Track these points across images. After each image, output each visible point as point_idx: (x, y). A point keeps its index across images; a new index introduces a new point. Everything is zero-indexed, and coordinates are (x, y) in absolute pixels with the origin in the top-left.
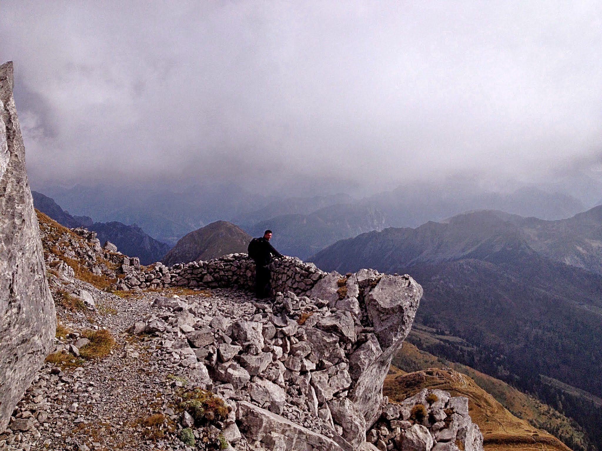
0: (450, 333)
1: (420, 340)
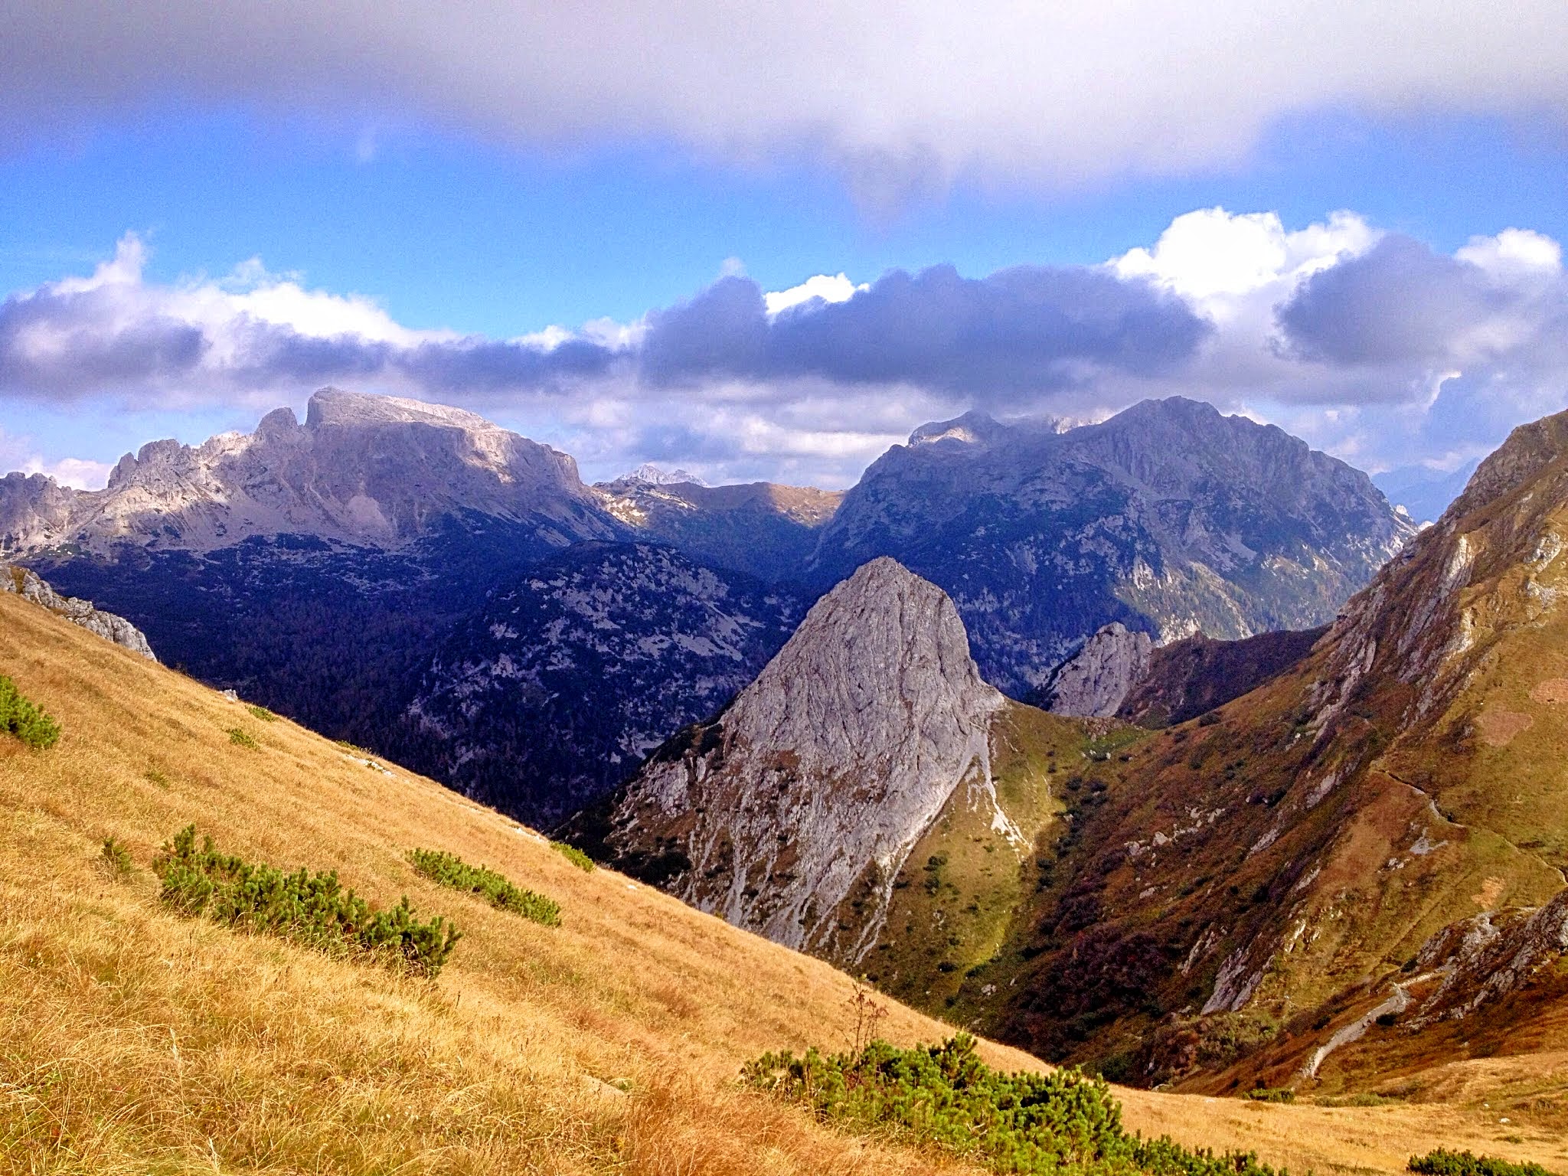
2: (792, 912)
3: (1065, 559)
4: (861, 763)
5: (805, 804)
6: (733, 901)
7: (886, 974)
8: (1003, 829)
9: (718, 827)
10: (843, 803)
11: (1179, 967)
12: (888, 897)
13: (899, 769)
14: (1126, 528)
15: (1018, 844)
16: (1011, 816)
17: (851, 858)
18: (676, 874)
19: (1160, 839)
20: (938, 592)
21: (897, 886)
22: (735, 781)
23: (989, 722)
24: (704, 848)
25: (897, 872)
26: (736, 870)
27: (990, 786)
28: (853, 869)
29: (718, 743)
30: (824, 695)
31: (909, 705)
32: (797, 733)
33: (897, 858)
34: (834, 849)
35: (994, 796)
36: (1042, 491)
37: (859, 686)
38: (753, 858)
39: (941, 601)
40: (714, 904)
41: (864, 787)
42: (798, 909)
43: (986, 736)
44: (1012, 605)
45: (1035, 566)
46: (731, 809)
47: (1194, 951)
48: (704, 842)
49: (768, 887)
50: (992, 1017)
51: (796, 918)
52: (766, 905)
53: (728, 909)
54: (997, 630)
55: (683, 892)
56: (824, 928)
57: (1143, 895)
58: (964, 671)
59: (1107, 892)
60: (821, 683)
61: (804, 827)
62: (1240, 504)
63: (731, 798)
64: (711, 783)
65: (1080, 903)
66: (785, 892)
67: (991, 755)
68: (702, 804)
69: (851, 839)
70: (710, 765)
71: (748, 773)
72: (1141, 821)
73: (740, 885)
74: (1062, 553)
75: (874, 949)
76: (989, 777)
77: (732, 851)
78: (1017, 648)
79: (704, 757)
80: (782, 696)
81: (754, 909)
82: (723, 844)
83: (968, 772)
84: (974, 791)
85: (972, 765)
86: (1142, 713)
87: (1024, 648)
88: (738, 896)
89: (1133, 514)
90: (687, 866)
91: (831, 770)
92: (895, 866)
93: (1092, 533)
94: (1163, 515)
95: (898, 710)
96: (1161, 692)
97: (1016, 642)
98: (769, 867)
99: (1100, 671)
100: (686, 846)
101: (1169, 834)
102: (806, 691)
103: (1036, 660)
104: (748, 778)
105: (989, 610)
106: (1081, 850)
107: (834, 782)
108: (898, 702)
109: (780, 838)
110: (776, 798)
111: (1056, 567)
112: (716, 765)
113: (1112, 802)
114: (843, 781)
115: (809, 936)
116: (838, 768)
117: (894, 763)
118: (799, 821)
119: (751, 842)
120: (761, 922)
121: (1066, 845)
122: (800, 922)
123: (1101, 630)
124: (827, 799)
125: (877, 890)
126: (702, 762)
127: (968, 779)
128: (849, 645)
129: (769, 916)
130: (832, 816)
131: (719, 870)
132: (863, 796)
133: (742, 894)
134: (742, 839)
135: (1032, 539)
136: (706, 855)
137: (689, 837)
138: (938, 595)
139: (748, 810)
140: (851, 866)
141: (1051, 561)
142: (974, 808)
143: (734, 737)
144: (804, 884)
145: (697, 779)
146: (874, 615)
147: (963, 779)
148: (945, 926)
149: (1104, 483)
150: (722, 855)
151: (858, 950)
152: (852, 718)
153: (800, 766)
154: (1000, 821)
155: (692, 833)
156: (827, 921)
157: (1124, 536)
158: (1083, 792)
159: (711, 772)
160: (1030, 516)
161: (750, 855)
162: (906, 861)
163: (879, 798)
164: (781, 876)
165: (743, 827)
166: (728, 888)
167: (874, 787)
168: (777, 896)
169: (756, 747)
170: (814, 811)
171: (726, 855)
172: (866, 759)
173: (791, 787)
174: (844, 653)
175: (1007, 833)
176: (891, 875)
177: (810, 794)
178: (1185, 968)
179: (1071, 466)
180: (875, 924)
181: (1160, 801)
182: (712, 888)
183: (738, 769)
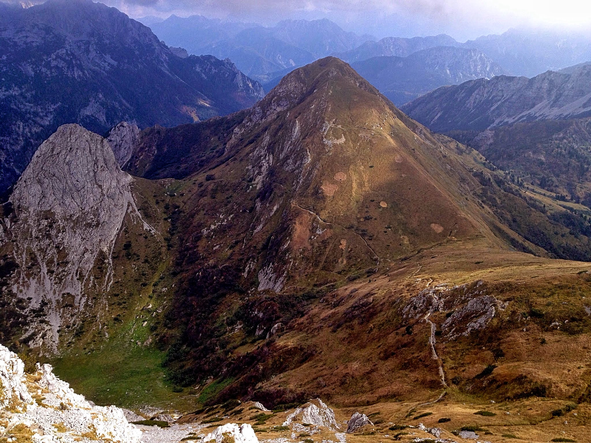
0: (572, 199)
1: (544, 206)
2: (73, 276)
3: (46, 70)
4: (84, 211)
5: (63, 232)
6: (44, 277)
7: (121, 292)
8: (148, 229)
9: (25, 247)
10: (81, 229)
11: (243, 274)
12: (111, 262)
13: (103, 213)
14: (67, 54)
15: (155, 234)
16: (149, 223)
17: (91, 250)
18: (14, 270)
19: (213, 227)
20: (99, 138)
21: (113, 258)
22: (26, 226)
23: (129, 187)
24: (22, 257)
25: (111, 253)
26: (41, 264)
27: (138, 213)
28: (93, 255)
29: (13, 210)
30: (61, 186)
31: (100, 186)
32: (50, 202)
33: (110, 247)
34: (82, 248)
35: (141, 217)
36: (27, 37)
37: (77, 181)
38: (46, 257)
39: (102, 141)
40: (36, 280)
41: (89, 221)
42: (74, 275)
43: (130, 193)
44: (27, 91)
45: (33, 73)
46: (29, 238)
47: (247, 269)
48: (21, 254)
49: (58, 268)
50: (171, 299)
51: (75, 278)
52: (60, 276)
53: (43, 280)
54: (22, 103)
55: (20, 277)
56: (88, 280)
57: (214, 249)
58: (115, 168)
59: (200, 248)
60: (58, 181)
61: (65, 241)
62: (108, 42)
63: (26, 234)
64: (15, 228)
65: (190, 254)
66: (66, 269)
67: (135, 201)
68: (13, 238)
69: (89, 243)
70: (12, 221)
71: (31, 222)
72: (201, 220)
73: (45, 270)
74: (44, 67)
75: (113, 284)
76: (137, 210)
77: (36, 256)
78: (32, 110)
79: (8, 218)
80: (39, 187)
81: (55, 278)
82: (30, 254)
83: (128, 209)
84: (133, 216)
85: (128, 206)
86: (142, 157)
87: (35, 109)
88: (46, 274)
89: (68, 47)
90: (17, 266)
91: (71, 216)
92: (110, 250)
93: (54, 57)
94: (79, 47)
95: (96, 189)
96: (147, 149)
97: (31, 107)
98: (55, 260)
99: (121, 142)
100: (13, 258)
101: (215, 225)
102: (51, 184)
103: (41, 114)
104: (32, 224)
105: (17, 94)
106: (179, 232)
107: (74, 221)
108: (96, 186)
109: (56, 247)
110: (49, 231)
111: (42, 73)
112: (15, 220)
113: (184, 213)
114: (77, 220)
115: (83, 284)
116: (74, 215)
117: (100, 211)
118: (63, 239)
119: (43, 251)
120: (60, 283)
121: (172, 231)
122: (77, 279)
123: (119, 125)
124: (72, 228)
125: (106, 261)
126: (7, 220)
127: (129, 211)
128: (68, 164)
129: (63, 279)
130: (77, 235)
131: (33, 265)
132: (89, 225)
133: (47, 273)
134: (38, 250)
135: (30, 61)
136: (24, 260)
137: (13, 254)
138: (101, 139)
139: (37, 238)
140: (92, 254)
141: (40, 70)
142: (135, 223)
143: (19, 207)
144: (74, 264)
145: (7, 227)
146: (79, 151)
147: (127, 212)
148: (138, 269)
149: (53, 33)
150: (32, 259)
151: (106, 286)
152: (75, 194)
153: (56, 216)
154: (146, 226)
155: (14, 251)
156: (89, 277)
157: (67, 58)
158: (171, 210)
159: (13, 224)
160: (23, 48)
161: (44, 256)
162: (114, 248)
163: (97, 225)
164: (62, 263)
165: (37, 245)
166: (40, 272)
167: (93, 221)
168: (64, 271)
169: (31, 210)
170: (68, 234)
171: (33, 258)
172: (86, 210)
173: (54, 226)
174: (66, 167)
175: (150, 230)
176: (109, 254)
177: (64, 227)
178: (245, 275)
179: (37, 25)
180: (110, 274)
181: (205, 212)
182: (33, 273)
183: (26, 221)
